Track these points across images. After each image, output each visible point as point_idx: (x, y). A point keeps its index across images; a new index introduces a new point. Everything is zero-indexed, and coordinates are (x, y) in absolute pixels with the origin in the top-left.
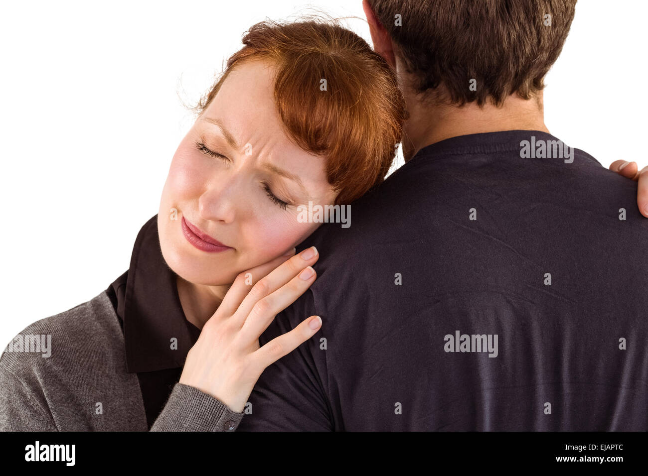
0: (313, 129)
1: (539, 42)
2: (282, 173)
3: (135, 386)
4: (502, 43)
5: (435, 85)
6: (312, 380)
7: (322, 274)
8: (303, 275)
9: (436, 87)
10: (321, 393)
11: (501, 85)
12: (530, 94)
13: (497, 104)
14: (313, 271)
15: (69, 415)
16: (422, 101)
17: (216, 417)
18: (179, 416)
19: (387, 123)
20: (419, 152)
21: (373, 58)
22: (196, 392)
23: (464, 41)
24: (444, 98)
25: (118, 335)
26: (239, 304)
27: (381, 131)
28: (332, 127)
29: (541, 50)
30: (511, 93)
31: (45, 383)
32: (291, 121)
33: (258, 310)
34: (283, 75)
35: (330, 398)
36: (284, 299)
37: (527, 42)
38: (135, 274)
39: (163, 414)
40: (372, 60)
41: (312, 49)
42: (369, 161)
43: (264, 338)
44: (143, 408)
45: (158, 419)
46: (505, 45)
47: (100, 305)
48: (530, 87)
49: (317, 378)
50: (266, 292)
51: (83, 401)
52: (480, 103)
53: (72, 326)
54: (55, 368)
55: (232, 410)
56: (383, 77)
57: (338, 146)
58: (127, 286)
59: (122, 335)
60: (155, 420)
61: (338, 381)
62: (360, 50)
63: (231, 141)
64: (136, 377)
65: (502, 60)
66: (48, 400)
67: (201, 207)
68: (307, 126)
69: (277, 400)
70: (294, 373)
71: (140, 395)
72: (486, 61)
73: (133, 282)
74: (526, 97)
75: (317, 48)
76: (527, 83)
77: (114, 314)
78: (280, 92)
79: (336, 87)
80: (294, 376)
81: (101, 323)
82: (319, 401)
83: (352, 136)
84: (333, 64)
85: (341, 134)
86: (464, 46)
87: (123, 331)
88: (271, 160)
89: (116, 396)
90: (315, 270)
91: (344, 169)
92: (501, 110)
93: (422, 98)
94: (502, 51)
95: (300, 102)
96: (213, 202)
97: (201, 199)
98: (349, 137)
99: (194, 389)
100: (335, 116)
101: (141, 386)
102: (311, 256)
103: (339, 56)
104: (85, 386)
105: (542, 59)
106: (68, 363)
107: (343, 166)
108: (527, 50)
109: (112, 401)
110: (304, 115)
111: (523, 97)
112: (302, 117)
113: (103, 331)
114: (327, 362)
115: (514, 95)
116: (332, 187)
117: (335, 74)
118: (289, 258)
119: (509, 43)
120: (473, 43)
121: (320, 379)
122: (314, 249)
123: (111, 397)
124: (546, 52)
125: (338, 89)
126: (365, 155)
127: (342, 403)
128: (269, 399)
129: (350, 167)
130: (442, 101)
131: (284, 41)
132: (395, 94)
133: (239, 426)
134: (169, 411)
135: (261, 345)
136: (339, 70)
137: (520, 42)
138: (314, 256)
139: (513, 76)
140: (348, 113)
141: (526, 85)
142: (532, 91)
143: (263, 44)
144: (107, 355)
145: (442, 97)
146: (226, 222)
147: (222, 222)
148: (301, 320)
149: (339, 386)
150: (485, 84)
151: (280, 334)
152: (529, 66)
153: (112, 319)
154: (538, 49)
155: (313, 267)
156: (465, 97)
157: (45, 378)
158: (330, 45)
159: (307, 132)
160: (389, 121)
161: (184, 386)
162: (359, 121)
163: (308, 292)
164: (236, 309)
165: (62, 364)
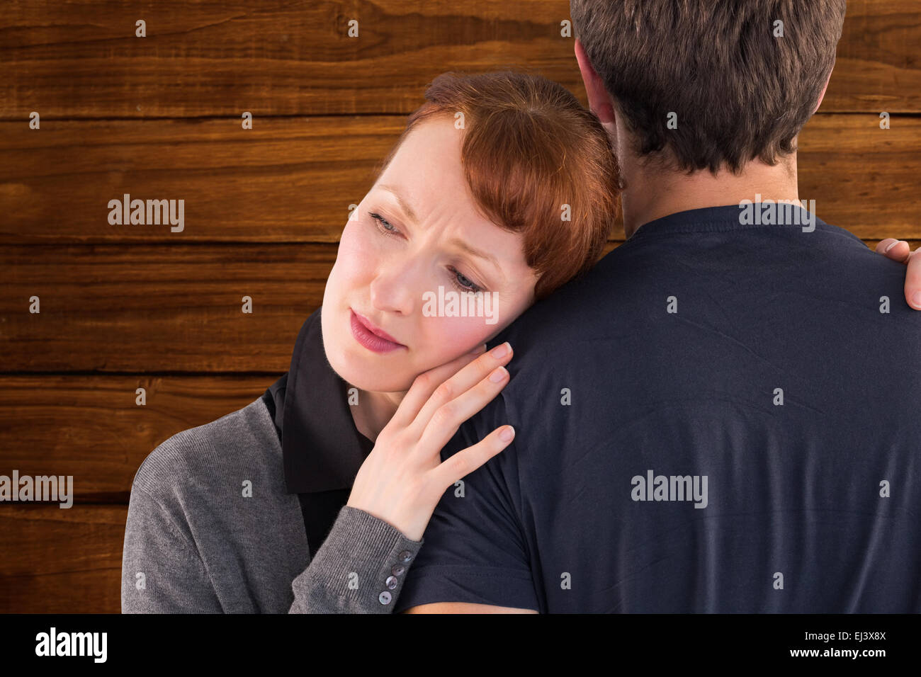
0: (507, 200)
1: (784, 96)
2: (473, 252)
3: (295, 508)
4: (736, 98)
5: (659, 147)
6: (502, 502)
7: (515, 375)
8: (493, 377)
9: (660, 150)
10: (514, 518)
11: (737, 148)
12: (776, 159)
13: (734, 172)
14: (506, 372)
15: (215, 543)
16: (644, 167)
17: (389, 545)
18: (345, 545)
19: (598, 194)
20: (640, 229)
21: (581, 115)
22: (365, 516)
23: (691, 95)
24: (671, 164)
25: (276, 449)
26: (417, 412)
27: (589, 203)
28: (529, 199)
29: (787, 106)
30: (752, 158)
31: (187, 505)
32: (482, 192)
33: (439, 418)
34: (472, 137)
35: (525, 525)
36: (470, 405)
37: (768, 97)
38: (296, 376)
39: (326, 543)
40: (580, 118)
41: (505, 105)
42: (576, 240)
43: (447, 451)
44: (305, 537)
45: (321, 549)
46: (741, 100)
47: (254, 413)
48: (776, 150)
49: (509, 501)
50: (450, 397)
51: (233, 527)
52: (713, 170)
53: (220, 437)
54: (200, 487)
55: (407, 537)
56: (592, 139)
57: (536, 221)
58: (287, 390)
59: (280, 449)
60: (317, 550)
61: (532, 504)
62: (565, 105)
63: (410, 213)
64: (297, 499)
65: (738, 118)
66: (190, 525)
67: (373, 296)
68: (500, 198)
69: (461, 526)
70: (481, 494)
71: (302, 521)
72: (718, 119)
73: (295, 386)
74: (770, 163)
75: (513, 104)
76: (771, 146)
77: (271, 423)
78: (467, 156)
79: (534, 150)
80: (481, 498)
81: (255, 435)
82: (512, 528)
83: (554, 210)
84: (532, 123)
85: (540, 206)
86: (690, 102)
87: (281, 445)
88: (459, 234)
89: (272, 521)
90: (509, 371)
91: (545, 248)
92: (742, 178)
93: (645, 162)
94: (737, 108)
95: (492, 169)
96: (387, 289)
97: (372, 285)
98: (550, 210)
99: (363, 512)
100: (532, 187)
101: (304, 510)
102: (504, 354)
103: (539, 113)
104: (235, 509)
105: (789, 117)
106: (215, 481)
107: (543, 245)
108: (769, 107)
109: (268, 527)
110: (497, 184)
111: (766, 162)
112: (495, 186)
113: (257, 444)
114: (521, 481)
115: (756, 160)
116: (531, 271)
117: (534, 135)
118: (478, 355)
119: (746, 97)
120: (701, 98)
121: (512, 501)
122: (507, 345)
123: (267, 523)
124: (794, 108)
125: (536, 153)
126: (569, 233)
127: (537, 531)
128: (452, 525)
129: (552, 246)
130: (668, 167)
131: (474, 95)
132: (607, 159)
133: (417, 558)
134: (334, 539)
135: (443, 460)
136: (538, 130)
137: (759, 96)
138: (507, 354)
139: (752, 138)
140: (549, 182)
141: (770, 148)
142: (779, 155)
143: (448, 99)
144: (262, 473)
145: (667, 162)
146: (403, 313)
147: (399, 314)
148: (491, 430)
149: (534, 511)
150: (718, 146)
151: (465, 446)
152: (773, 125)
153: (268, 430)
154: (783, 106)
155: (506, 367)
156: (693, 161)
157: (187, 500)
158: (529, 100)
159: (500, 205)
160: (601, 192)
161: (352, 509)
162: (561, 191)
163: (499, 398)
164: (414, 418)
165: (208, 483)
